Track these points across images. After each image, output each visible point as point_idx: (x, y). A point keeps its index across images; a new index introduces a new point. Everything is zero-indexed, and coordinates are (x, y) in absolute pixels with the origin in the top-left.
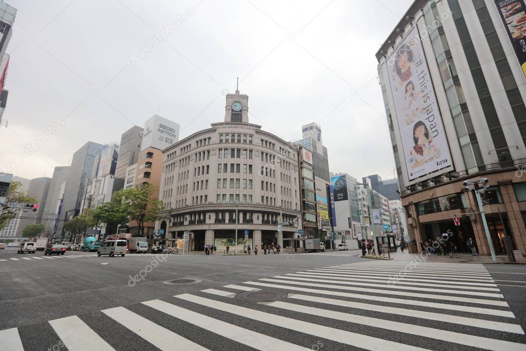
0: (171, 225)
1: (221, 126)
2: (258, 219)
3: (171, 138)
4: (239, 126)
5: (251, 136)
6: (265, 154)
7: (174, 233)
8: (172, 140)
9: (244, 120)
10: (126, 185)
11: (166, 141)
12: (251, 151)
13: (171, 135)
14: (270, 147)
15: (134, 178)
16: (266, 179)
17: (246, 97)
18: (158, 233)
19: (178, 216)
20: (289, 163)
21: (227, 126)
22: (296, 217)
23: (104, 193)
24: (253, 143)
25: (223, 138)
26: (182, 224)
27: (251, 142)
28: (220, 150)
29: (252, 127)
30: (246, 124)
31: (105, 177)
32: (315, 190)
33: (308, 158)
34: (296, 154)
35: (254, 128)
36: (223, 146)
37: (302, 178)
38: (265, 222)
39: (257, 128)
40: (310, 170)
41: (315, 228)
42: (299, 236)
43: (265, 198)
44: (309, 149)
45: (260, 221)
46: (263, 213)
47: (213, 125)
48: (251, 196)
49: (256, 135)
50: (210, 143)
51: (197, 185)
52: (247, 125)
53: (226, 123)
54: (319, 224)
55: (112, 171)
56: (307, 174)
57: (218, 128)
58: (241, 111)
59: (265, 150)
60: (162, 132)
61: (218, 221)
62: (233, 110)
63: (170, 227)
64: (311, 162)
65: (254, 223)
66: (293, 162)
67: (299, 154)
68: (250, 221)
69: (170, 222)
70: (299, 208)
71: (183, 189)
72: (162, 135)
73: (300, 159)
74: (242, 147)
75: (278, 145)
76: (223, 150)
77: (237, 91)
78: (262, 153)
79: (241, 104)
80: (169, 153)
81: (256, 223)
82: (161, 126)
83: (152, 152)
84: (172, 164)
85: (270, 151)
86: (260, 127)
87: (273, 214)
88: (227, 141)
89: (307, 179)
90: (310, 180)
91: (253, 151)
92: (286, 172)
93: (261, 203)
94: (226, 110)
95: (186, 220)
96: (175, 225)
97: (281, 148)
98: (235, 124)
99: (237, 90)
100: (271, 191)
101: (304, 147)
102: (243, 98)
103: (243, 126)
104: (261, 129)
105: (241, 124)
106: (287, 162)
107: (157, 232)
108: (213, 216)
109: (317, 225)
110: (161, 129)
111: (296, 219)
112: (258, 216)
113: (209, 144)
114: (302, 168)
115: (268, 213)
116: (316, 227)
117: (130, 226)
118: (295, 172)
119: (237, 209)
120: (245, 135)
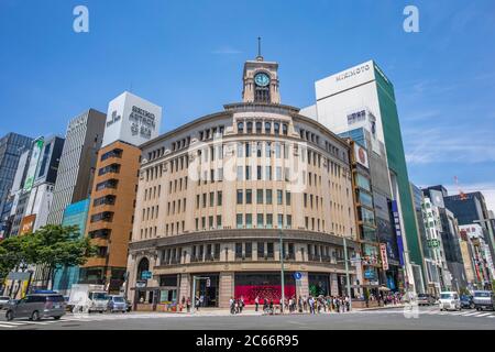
0: (158, 264)
2: (302, 253)
4: (266, 108)
5: (286, 124)
9: (274, 100)
14: (312, 140)
16: (310, 190)
17: (274, 66)
19: (170, 249)
20: (339, 166)
21: (250, 108)
24: (289, 134)
25: (244, 126)
26: (177, 262)
27: (285, 133)
29: (287, 111)
32: (374, 207)
33: (362, 159)
34: (346, 152)
35: (290, 111)
36: (244, 138)
37: (356, 190)
38: (312, 259)
39: (295, 112)
40: (365, 176)
41: (378, 268)
43: (310, 221)
44: (362, 144)
45: (306, 257)
46: (309, 244)
47: (226, 107)
48: (289, 217)
49: (292, 123)
50: (224, 134)
51: (203, 200)
53: (249, 105)
54: (384, 262)
56: (363, 182)
57: (235, 111)
58: (268, 86)
61: (239, 258)
62: (256, 85)
63: (155, 267)
64: (366, 165)
66: (344, 164)
67: (350, 152)
69: (155, 259)
70: (355, 237)
71: (177, 206)
73: (352, 160)
75: (323, 138)
79: (268, 76)
80: (151, 150)
81: (300, 260)
83: (121, 148)
84: (156, 167)
86: (297, 110)
88: (249, 130)
90: (367, 193)
92: (335, 180)
95: (185, 255)
96: (164, 263)
97: (326, 142)
98: (261, 105)
100: (317, 209)
101: (356, 142)
102: (270, 68)
103: (272, 108)
104: (300, 114)
105: (270, 106)
106: (335, 164)
108: (232, 249)
112: (302, 249)
114: (355, 174)
116: (379, 266)
118: (346, 180)
120: (277, 123)
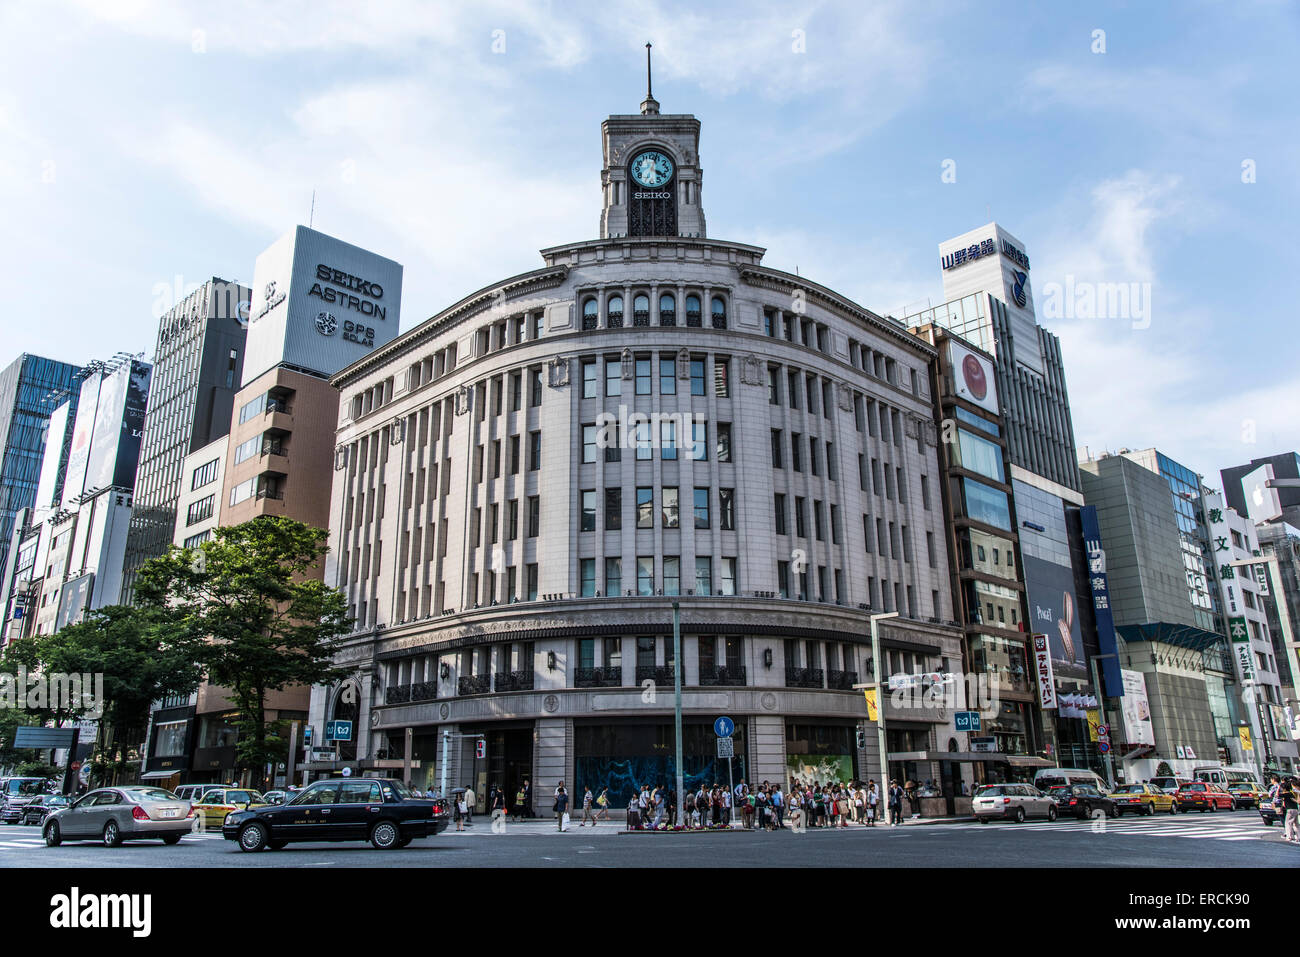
0: (381, 700)
1: (587, 258)
2: (768, 665)
3: (367, 322)
4: (665, 253)
5: (721, 295)
6: (785, 370)
7: (395, 736)
8: (370, 332)
9: (686, 228)
10: (181, 533)
11: (346, 337)
12: (724, 360)
13: (367, 308)
14: (805, 339)
15: (218, 499)
16: (796, 484)
17: (689, 126)
18: (327, 736)
19: (410, 659)
20: (895, 412)
21: (613, 255)
22: (935, 652)
23: (88, 571)
24: (733, 325)
25: (596, 309)
26: (427, 693)
27: (720, 322)
28: (587, 360)
29: (723, 257)
30: (698, 244)
31: (94, 498)
32: (1015, 529)
33: (977, 386)
34: (921, 367)
35: (733, 258)
36: (598, 343)
37: (952, 476)
38: (798, 680)
39: (747, 260)
40: (985, 436)
41: (1026, 704)
42: (953, 744)
44: (976, 343)
45: (776, 677)
46: (790, 638)
47: (551, 254)
48: (731, 560)
49: (741, 291)
50: (543, 334)
52: (701, 247)
53: (612, 245)
54: (1042, 687)
55: (125, 476)
56: (977, 455)
57: (577, 266)
58: (671, 186)
59: (786, 354)
60: (328, 297)
61: (587, 679)
62: (635, 186)
63: (373, 709)
64: (990, 402)
65: (750, 683)
66: (910, 404)
67: (935, 366)
68: (734, 676)
69: (375, 687)
70: (947, 614)
72: (329, 310)
73: (941, 391)
74: (684, 348)
75: (841, 331)
76: (600, 360)
77: (652, 104)
78: (774, 369)
81: (760, 682)
82: (323, 272)
85: (807, 360)
86: (756, 253)
87: (833, 639)
88: (614, 320)
89: (979, 478)
90: (993, 485)
91: (734, 361)
92: (883, 452)
93: (779, 596)
94: (605, 186)
95: (446, 676)
96: (397, 697)
97: (853, 343)
98: (648, 245)
99: (650, 100)
100: (819, 538)
101: (958, 339)
102: (677, 131)
103: (681, 252)
104: (765, 262)
105: (675, 246)
106: (883, 407)
107: (319, 730)
108: (566, 655)
109: (1036, 691)
110: (324, 285)
111: (938, 663)
112: (768, 651)
113: (535, 341)
114: (949, 430)
115: (813, 638)
116: (1029, 698)
117: (200, 710)
118: (921, 451)
119: (676, 620)
120: (694, 293)
